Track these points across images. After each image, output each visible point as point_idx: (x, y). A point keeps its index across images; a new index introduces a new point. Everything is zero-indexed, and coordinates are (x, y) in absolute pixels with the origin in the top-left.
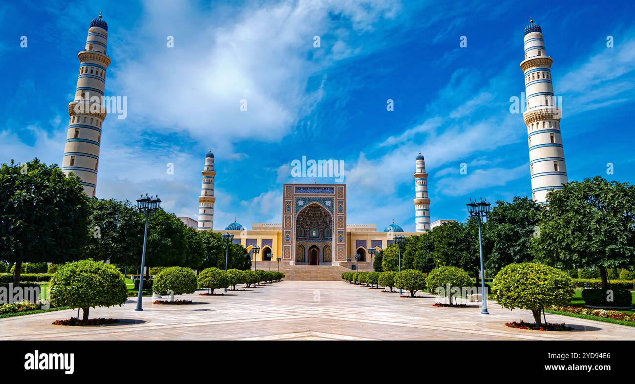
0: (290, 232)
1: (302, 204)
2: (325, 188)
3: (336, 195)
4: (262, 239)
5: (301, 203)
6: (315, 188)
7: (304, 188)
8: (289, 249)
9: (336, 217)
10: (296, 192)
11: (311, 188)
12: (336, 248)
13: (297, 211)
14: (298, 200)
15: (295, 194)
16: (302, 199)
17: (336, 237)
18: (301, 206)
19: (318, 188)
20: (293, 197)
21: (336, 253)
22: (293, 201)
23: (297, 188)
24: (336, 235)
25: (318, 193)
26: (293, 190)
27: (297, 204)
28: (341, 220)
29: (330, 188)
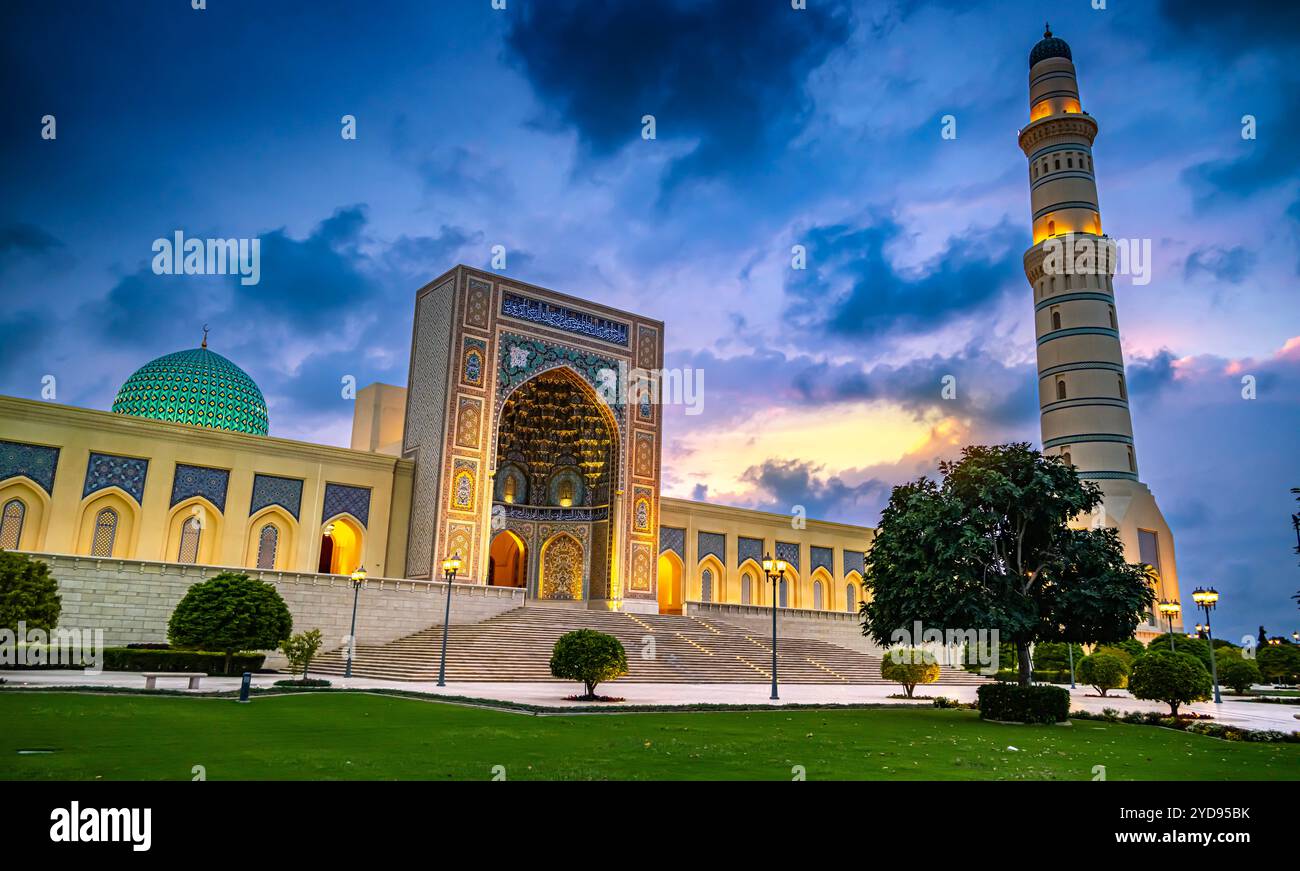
0: (473, 466)
1: (523, 364)
2: (601, 321)
3: (634, 353)
4: (329, 485)
5: (519, 357)
6: (570, 313)
7: (534, 304)
8: (468, 539)
9: (632, 432)
10: (504, 308)
11: (557, 309)
12: (627, 548)
13: (503, 387)
14: (509, 342)
15: (499, 316)
16: (524, 343)
17: (629, 508)
18: (519, 370)
19: (579, 316)
20: (493, 329)
21: (627, 566)
22: (492, 344)
23: (510, 298)
24: (629, 502)
25: (578, 332)
26: (495, 301)
27: (505, 360)
28: (644, 445)
29: (616, 325)
